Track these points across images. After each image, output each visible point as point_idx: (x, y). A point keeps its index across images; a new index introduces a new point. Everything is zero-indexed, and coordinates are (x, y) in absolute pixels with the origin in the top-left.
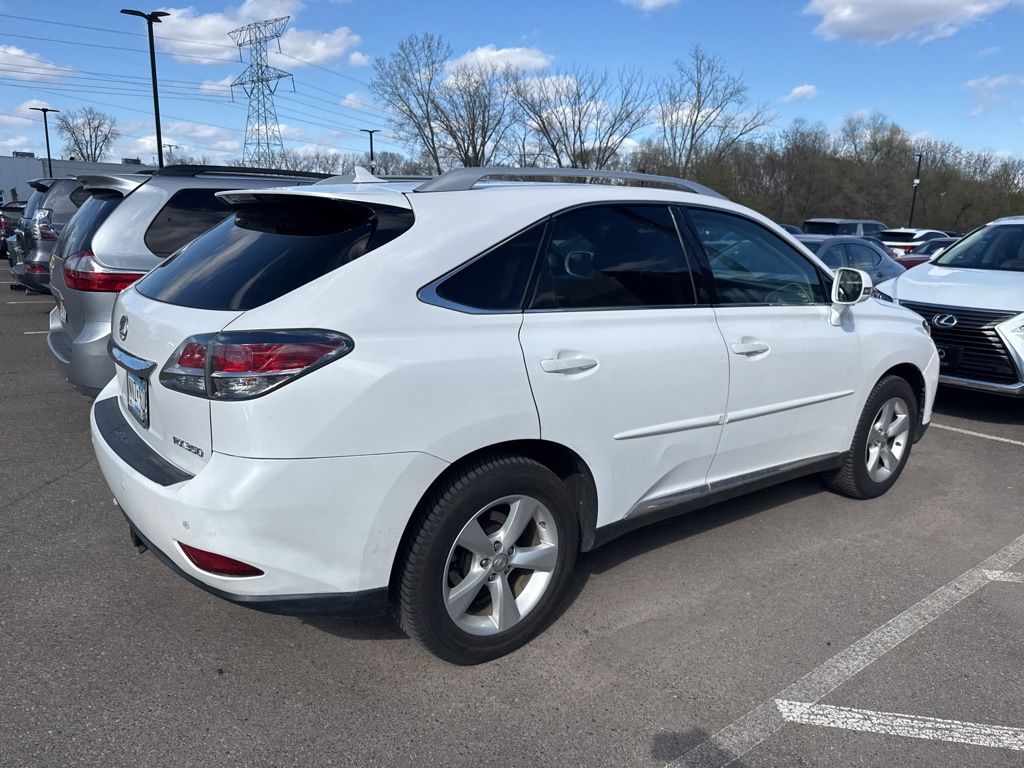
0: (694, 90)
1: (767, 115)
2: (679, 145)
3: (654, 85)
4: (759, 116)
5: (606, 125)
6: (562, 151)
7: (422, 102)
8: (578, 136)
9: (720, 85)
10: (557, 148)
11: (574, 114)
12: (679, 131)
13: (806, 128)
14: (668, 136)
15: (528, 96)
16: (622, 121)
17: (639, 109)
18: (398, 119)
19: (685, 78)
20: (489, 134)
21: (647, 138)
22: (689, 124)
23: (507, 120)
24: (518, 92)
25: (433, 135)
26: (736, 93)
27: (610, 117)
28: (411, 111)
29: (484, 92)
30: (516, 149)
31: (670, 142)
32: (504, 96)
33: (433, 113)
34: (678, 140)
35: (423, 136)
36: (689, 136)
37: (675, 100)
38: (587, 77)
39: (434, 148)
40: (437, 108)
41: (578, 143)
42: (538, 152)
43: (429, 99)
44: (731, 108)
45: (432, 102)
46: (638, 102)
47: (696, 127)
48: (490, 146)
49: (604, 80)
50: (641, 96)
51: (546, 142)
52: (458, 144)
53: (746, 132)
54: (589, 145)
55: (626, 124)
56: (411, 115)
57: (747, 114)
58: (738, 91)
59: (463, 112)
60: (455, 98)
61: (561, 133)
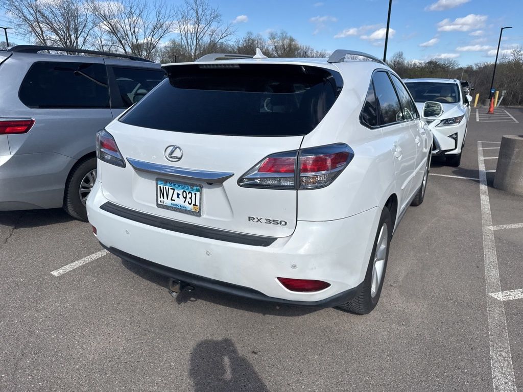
0: (195, 15)
1: (231, 29)
2: (189, 43)
3: (172, 11)
4: (228, 30)
5: (149, 31)
6: (126, 44)
7: (32, 11)
8: (134, 36)
9: (208, 13)
10: (123, 42)
11: (130, 24)
12: (189, 35)
13: (253, 37)
14: (184, 38)
15: (102, 12)
16: (158, 29)
17: (167, 22)
18: (17, 21)
19: (190, 8)
20: (79, 33)
21: (173, 39)
22: (194, 32)
23: (90, 25)
24: (95, 9)
25: (42, 31)
26: (216, 17)
27: (151, 26)
28: (25, 17)
29: (74, 8)
30: (97, 42)
31: (185, 41)
32: (86, 10)
33: (40, 19)
34: (189, 41)
35: (35, 32)
36: (195, 39)
37: (185, 19)
38: (135, 3)
39: (44, 40)
40: (43, 15)
41: (134, 40)
42: (111, 44)
43: (37, 10)
44: (214, 26)
45: (40, 12)
46: (165, 19)
47: (198, 34)
48: (80, 40)
49: (145, 6)
50: (167, 15)
51: (115, 38)
52: (60, 38)
53: (223, 38)
54: (141, 41)
55: (160, 30)
56: (26, 19)
57: (223, 28)
58: (217, 16)
59: (61, 20)
60: (54, 10)
61: (123, 34)
